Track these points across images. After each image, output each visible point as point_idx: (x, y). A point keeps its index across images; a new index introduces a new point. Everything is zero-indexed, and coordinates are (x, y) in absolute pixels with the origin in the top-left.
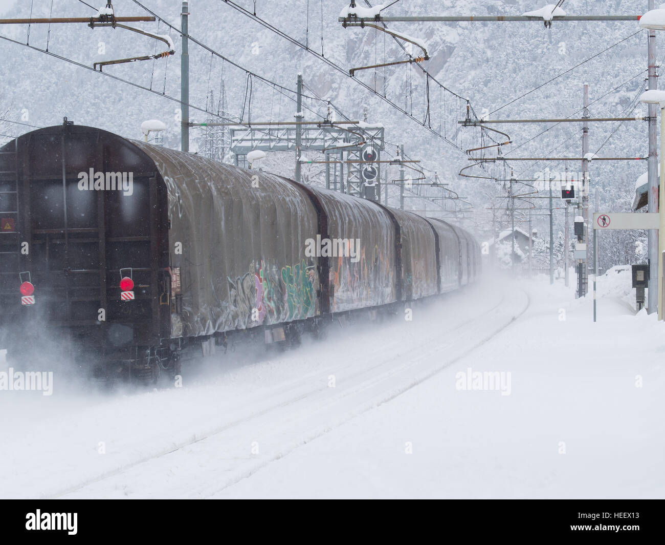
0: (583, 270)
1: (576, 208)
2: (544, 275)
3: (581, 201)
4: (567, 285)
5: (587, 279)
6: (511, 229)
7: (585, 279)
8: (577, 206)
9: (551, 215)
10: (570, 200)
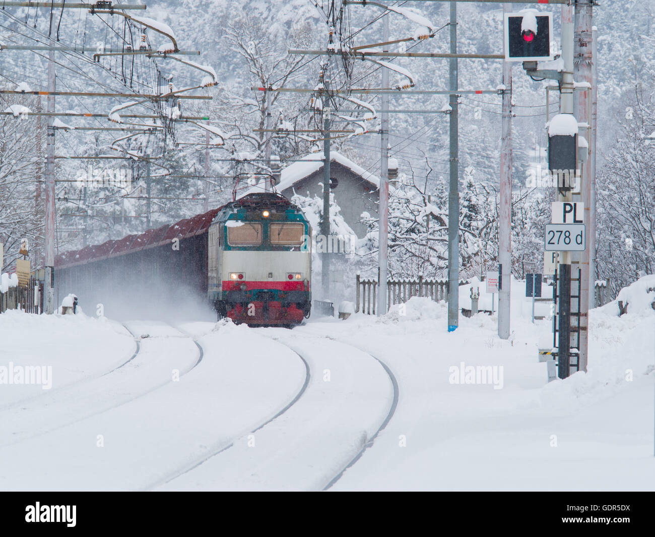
0: (574, 286)
1: (552, 88)
2: (428, 301)
3: (571, 68)
4: (504, 332)
5: (586, 315)
6: (321, 155)
7: (578, 314)
8: (555, 83)
9: (453, 114)
10: (536, 63)
